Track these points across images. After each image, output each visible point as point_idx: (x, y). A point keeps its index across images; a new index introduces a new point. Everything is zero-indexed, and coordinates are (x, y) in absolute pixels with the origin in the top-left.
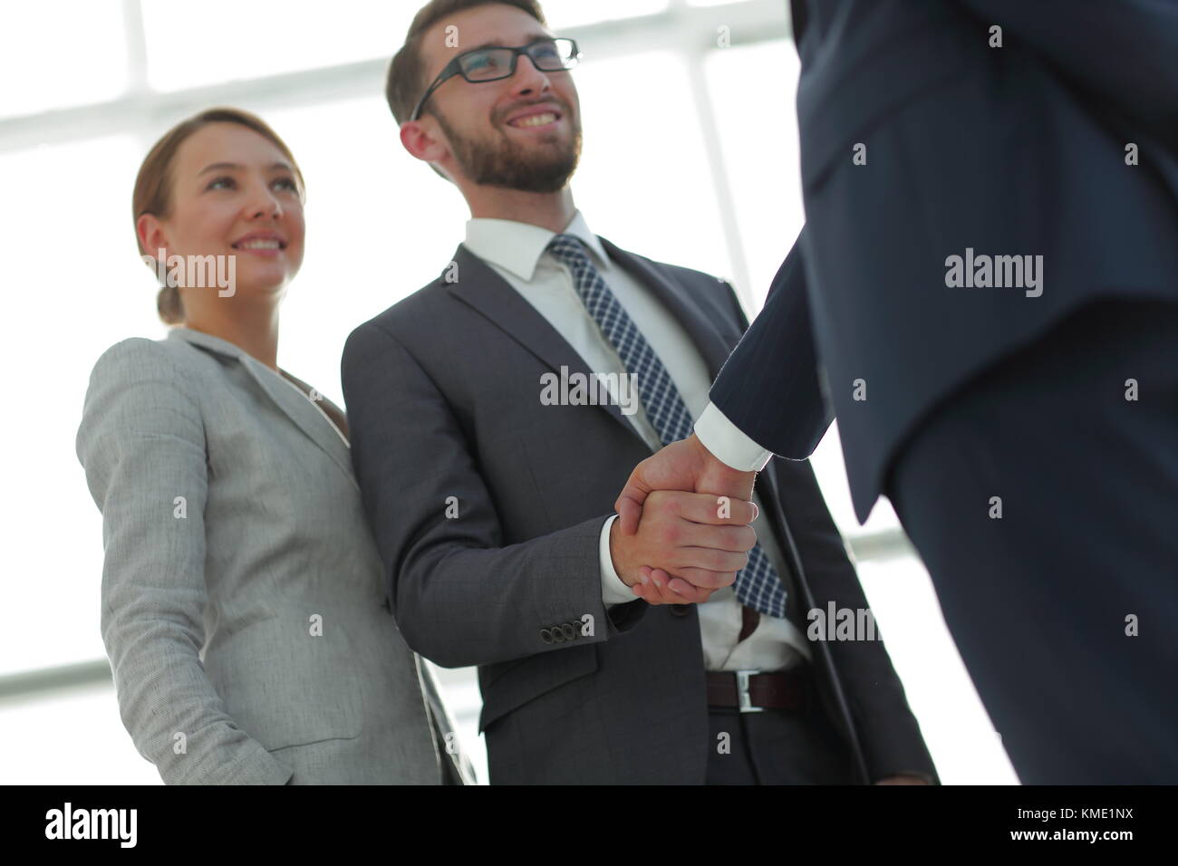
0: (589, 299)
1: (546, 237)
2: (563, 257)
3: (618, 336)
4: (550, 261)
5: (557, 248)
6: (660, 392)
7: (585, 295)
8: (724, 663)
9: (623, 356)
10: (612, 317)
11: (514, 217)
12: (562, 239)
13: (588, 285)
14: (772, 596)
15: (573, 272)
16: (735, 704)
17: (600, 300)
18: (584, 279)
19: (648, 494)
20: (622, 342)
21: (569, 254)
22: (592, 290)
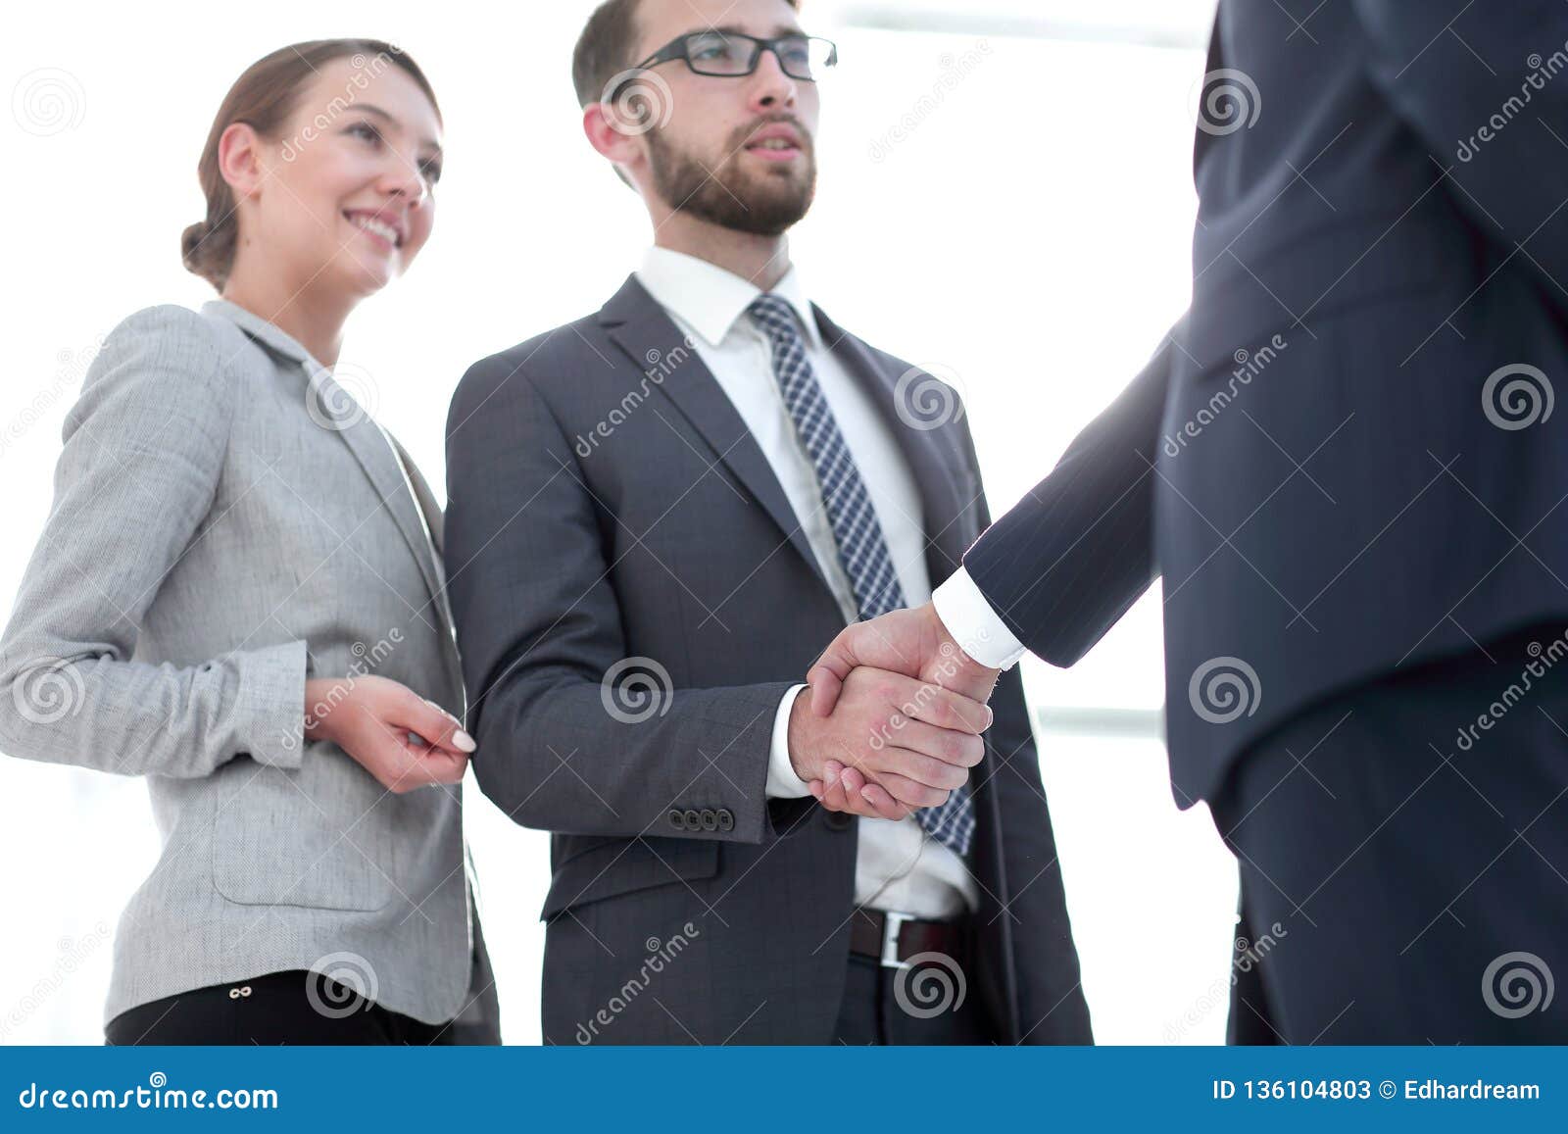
0: (790, 388)
1: (750, 293)
2: (764, 324)
3: (819, 445)
4: (748, 326)
5: (759, 311)
6: (862, 528)
7: (786, 381)
8: (874, 898)
9: (822, 473)
10: (816, 419)
11: (711, 259)
12: (768, 301)
13: (792, 369)
14: (957, 822)
15: (774, 348)
16: (876, 954)
17: (804, 392)
18: (787, 360)
19: (853, 668)
20: (823, 454)
21: (774, 323)
22: (795, 377)
